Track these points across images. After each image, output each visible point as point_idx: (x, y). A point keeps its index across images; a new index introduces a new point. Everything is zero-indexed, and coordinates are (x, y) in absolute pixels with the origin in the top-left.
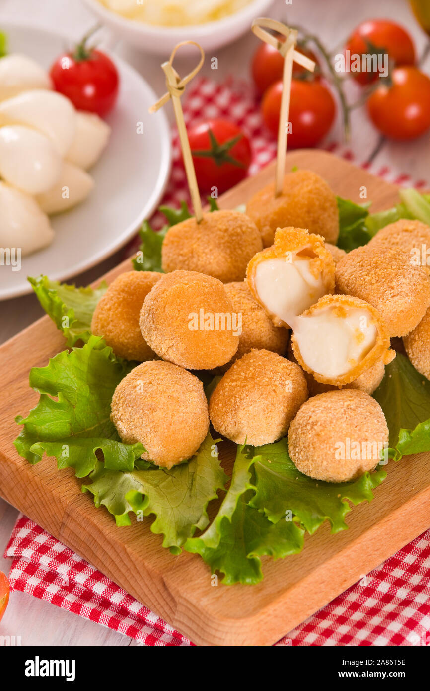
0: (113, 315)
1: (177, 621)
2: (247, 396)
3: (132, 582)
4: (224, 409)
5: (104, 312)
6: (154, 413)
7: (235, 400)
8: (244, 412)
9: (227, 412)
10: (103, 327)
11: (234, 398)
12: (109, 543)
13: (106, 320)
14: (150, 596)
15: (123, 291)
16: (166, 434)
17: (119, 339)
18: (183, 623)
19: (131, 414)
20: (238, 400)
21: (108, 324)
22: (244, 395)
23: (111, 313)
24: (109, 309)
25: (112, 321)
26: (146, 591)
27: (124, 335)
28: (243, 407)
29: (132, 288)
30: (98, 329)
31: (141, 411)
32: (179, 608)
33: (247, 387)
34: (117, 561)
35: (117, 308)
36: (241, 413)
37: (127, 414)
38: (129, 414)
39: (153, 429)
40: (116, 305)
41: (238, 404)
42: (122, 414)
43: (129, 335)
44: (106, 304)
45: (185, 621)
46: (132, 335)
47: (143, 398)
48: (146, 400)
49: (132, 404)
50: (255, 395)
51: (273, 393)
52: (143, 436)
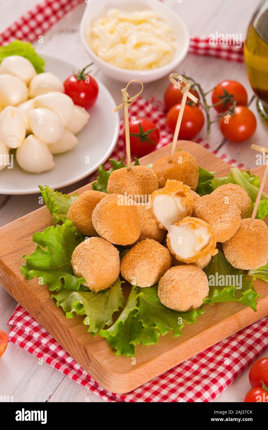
0: (79, 211)
1: (90, 370)
2: (141, 262)
3: (70, 346)
4: (128, 266)
5: (74, 208)
6: (93, 264)
7: (134, 263)
8: (138, 269)
9: (129, 268)
10: (73, 216)
11: (134, 262)
12: (61, 325)
13: (75, 213)
14: (78, 355)
15: (86, 200)
16: (97, 275)
17: (80, 223)
18: (93, 372)
19: (81, 262)
20: (136, 263)
21: (76, 215)
22: (139, 261)
23: (78, 209)
24: (78, 208)
25: (78, 214)
26: (76, 352)
27: (83, 222)
28: (138, 267)
29: (90, 199)
30: (70, 217)
31: (86, 262)
32: (92, 363)
33: (141, 257)
34: (64, 335)
35: (81, 208)
36: (136, 270)
37: (79, 262)
38: (80, 262)
39: (91, 272)
40: (81, 206)
41: (136, 265)
42: (77, 262)
43: (85, 222)
44: (76, 205)
45: (94, 370)
46: (87, 222)
47: (89, 255)
48: (90, 256)
49: (83, 258)
50: (145, 262)
51: (154, 262)
52: (86, 274)
